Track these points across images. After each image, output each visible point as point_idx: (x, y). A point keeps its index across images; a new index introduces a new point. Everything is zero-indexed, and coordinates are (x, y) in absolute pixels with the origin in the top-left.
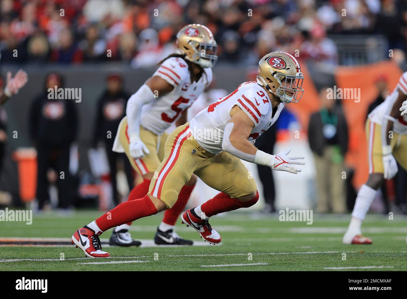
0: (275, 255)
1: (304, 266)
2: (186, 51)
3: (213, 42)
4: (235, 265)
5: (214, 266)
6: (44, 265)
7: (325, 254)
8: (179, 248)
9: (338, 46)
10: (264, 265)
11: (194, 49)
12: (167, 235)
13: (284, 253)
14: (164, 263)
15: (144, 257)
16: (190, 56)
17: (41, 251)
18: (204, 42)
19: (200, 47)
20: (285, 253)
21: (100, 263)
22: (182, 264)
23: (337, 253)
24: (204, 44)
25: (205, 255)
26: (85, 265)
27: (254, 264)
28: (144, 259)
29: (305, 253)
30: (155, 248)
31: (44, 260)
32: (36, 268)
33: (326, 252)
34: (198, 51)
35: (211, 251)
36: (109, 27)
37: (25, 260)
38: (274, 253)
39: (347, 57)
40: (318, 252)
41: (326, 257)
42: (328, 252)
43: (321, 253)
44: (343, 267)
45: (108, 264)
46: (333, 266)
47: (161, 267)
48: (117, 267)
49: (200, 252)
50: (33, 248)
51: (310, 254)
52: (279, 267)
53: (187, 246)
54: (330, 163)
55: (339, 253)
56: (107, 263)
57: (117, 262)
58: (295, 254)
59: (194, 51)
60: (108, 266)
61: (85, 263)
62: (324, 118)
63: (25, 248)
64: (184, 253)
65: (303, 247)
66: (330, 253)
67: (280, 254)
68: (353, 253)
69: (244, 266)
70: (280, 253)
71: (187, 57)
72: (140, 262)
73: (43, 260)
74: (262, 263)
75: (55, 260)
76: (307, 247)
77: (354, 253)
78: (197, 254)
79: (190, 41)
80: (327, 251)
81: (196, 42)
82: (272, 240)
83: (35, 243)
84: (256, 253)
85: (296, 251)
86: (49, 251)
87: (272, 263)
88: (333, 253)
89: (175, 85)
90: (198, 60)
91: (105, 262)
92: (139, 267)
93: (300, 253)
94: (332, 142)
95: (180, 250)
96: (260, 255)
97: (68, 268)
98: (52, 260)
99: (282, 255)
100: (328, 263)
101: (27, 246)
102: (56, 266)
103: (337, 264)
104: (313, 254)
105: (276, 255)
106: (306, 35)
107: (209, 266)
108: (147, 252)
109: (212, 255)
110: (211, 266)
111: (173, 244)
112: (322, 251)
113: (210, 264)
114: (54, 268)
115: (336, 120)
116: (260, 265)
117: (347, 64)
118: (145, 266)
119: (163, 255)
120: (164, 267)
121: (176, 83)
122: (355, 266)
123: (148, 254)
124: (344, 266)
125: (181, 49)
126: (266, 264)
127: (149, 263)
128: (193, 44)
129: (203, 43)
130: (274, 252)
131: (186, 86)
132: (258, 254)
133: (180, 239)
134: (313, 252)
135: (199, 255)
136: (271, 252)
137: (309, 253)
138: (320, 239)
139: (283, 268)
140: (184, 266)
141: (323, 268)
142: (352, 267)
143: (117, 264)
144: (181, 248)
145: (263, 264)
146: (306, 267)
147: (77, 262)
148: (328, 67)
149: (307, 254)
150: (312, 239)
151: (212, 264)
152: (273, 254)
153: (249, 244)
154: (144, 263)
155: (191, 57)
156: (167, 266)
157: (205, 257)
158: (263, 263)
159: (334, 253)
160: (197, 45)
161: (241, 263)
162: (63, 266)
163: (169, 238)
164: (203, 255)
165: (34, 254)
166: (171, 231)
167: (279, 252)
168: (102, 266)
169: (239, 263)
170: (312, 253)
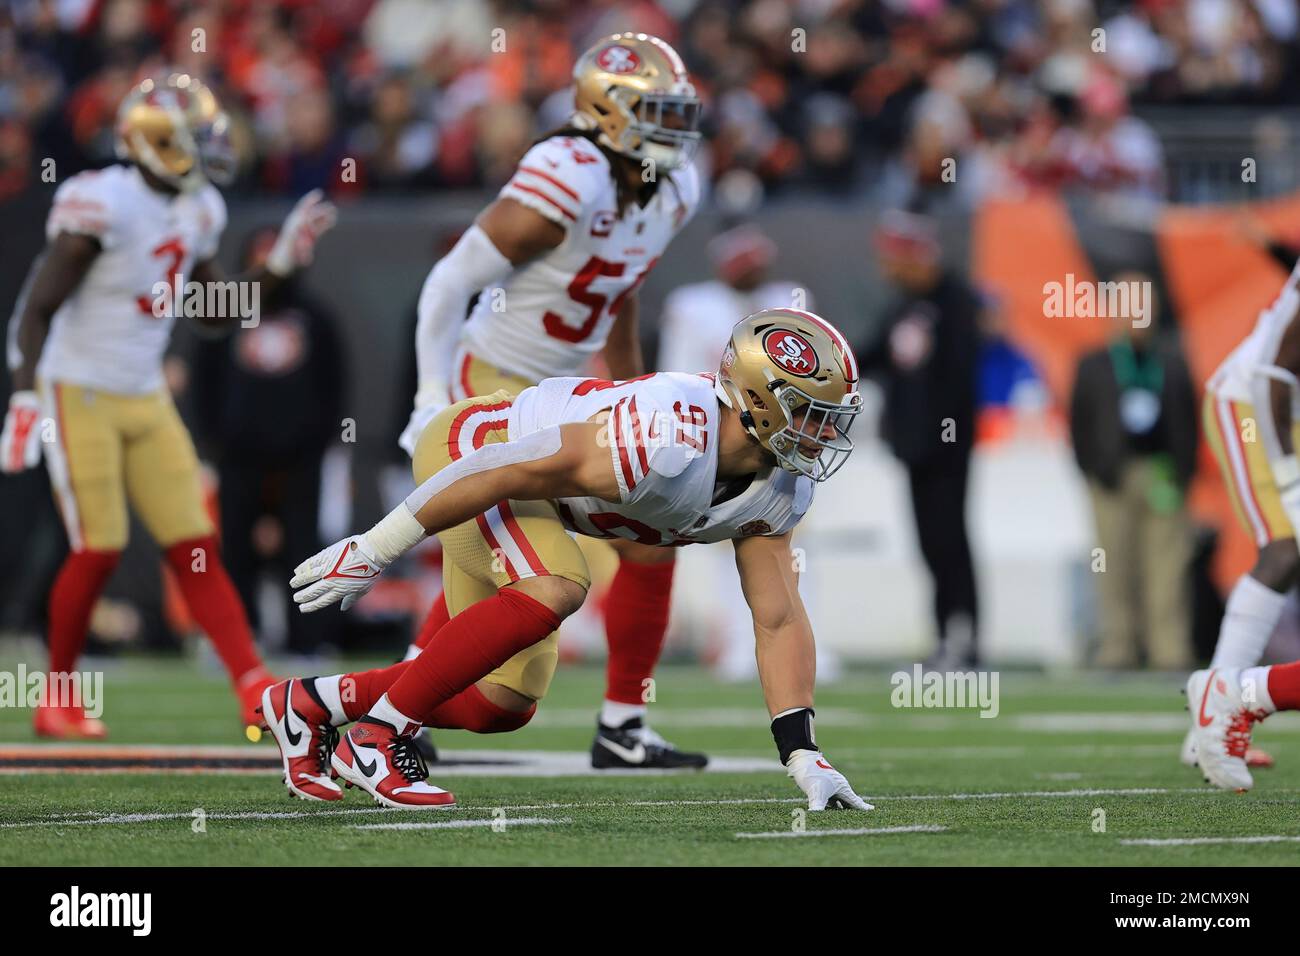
0: (968, 802)
1: (1057, 835)
2: (602, 119)
3: (684, 90)
4: (839, 832)
5: (776, 834)
6: (242, 832)
7: (1124, 797)
8: (664, 778)
9: (1164, 141)
10: (932, 833)
11: (625, 112)
12: (625, 736)
13: (994, 795)
14: (619, 826)
15: (555, 806)
16: (612, 133)
17: (232, 788)
18: (656, 90)
19: (642, 106)
20: (1000, 795)
21: (419, 826)
22: (674, 829)
23: (1162, 795)
24: (656, 96)
25: (746, 800)
26: (371, 831)
27: (900, 829)
28: (558, 814)
29: (1062, 794)
30: (590, 779)
31: (243, 815)
32: (215, 841)
33: (1128, 791)
34: (639, 120)
35: (764, 787)
36: (444, 83)
37: (183, 815)
38: (965, 793)
39: (1194, 176)
40: (1102, 792)
41: (1129, 808)
42: (1135, 791)
43: (1113, 796)
44: (1183, 838)
45: (442, 830)
46: (1149, 837)
47: (610, 838)
48: (470, 838)
49: (732, 790)
50: (208, 777)
51: (1079, 798)
52: (980, 837)
53: (690, 771)
54: (1141, 512)
55: (1169, 796)
56: (439, 825)
57: (471, 823)
58: (1029, 797)
59: (625, 120)
60: (443, 834)
61: (370, 827)
62: (1123, 370)
63: (183, 778)
64: (682, 794)
65: (1057, 777)
66: (1141, 795)
67: (982, 799)
68: (1212, 794)
69: (870, 835)
70: (984, 795)
71: (604, 139)
72: (544, 821)
73: (237, 816)
74: (926, 826)
75: (275, 816)
76: (1070, 776)
77: (1217, 795)
78: (722, 796)
79: (613, 87)
80: (1131, 789)
81: (630, 91)
82: (960, 752)
83: (214, 763)
84: (909, 796)
85: (1034, 789)
86: (257, 788)
87: (957, 826)
88: (1149, 795)
89: (567, 222)
90: (638, 148)
91: (431, 822)
92: (539, 838)
93: (1047, 794)
94: (1148, 443)
95: (669, 785)
96: (921, 801)
97: (315, 840)
98: (266, 815)
99: (991, 800)
100: (1133, 826)
101: (188, 772)
102: (278, 835)
103: (1162, 828)
104: (1087, 796)
105: (971, 799)
106: (1066, 109)
107: (759, 835)
108: (565, 792)
109: (769, 801)
110: (766, 835)
111: (643, 765)
112: (1115, 789)
113: (763, 829)
114: (273, 841)
115: (1157, 376)
116: (920, 833)
117: (1192, 200)
118: (558, 835)
119: (616, 801)
120: (620, 837)
121: (567, 213)
122: (1217, 834)
123: (567, 797)
124: (1185, 835)
125: (586, 111)
126: (938, 828)
127: (573, 826)
128: (620, 97)
129: (653, 93)
130: (964, 790)
131: (604, 222)
132: (912, 797)
133: (666, 752)
134: (1086, 792)
135: (728, 799)
136: (955, 792)
137: (1075, 796)
138: (1109, 751)
139: (991, 840)
140: (681, 836)
141: (1118, 840)
142: (1210, 837)
143: (471, 830)
144: (672, 778)
145: (930, 829)
146: (1065, 838)
147: (344, 823)
148: (1135, 210)
149: (1068, 796)
150: (1086, 751)
151: (770, 830)
152: (960, 797)
153: (887, 766)
154: (557, 826)
155: (615, 139)
156: (628, 837)
157: (746, 809)
158: (930, 825)
159: (1154, 794)
160: (634, 99)
161: (861, 826)
162: (301, 834)
163: (631, 746)
164: (740, 802)
165: (210, 799)
166: (634, 723)
167: (980, 791)
168: (423, 834)
169: (854, 826)
170: (1083, 793)
